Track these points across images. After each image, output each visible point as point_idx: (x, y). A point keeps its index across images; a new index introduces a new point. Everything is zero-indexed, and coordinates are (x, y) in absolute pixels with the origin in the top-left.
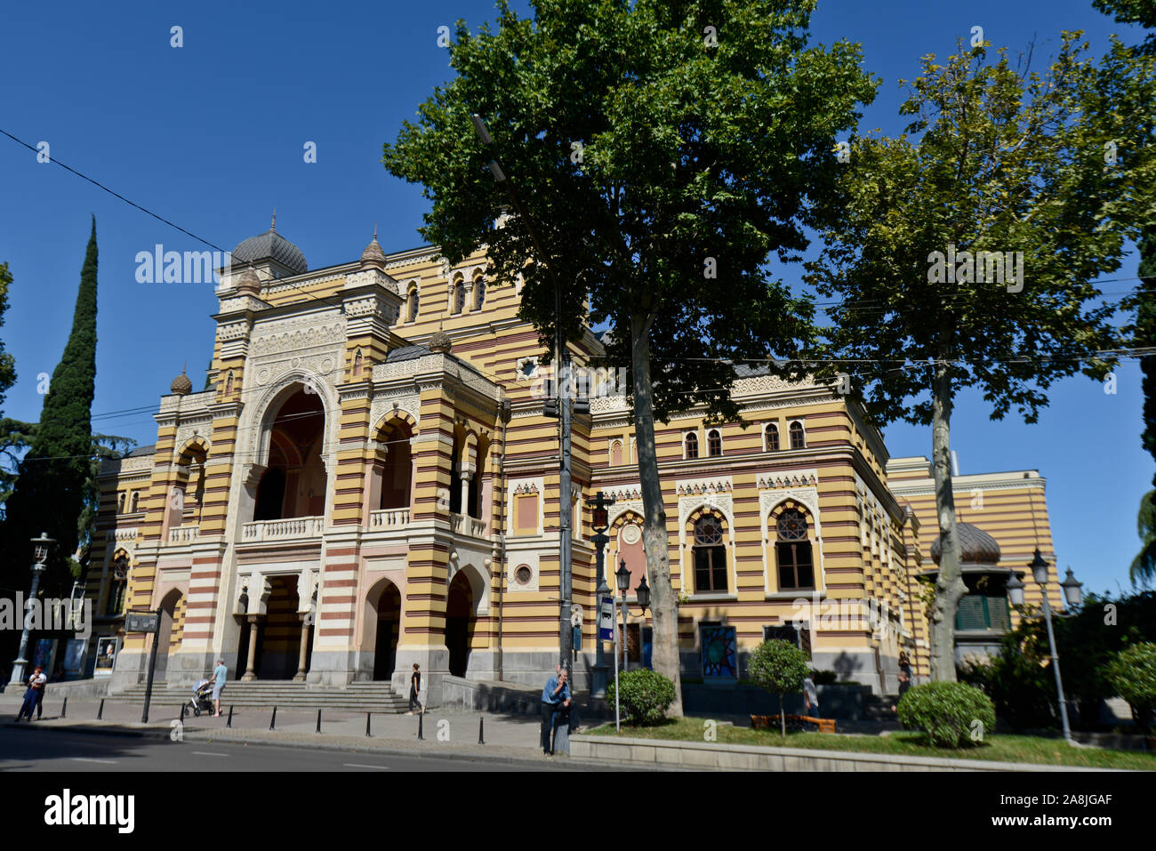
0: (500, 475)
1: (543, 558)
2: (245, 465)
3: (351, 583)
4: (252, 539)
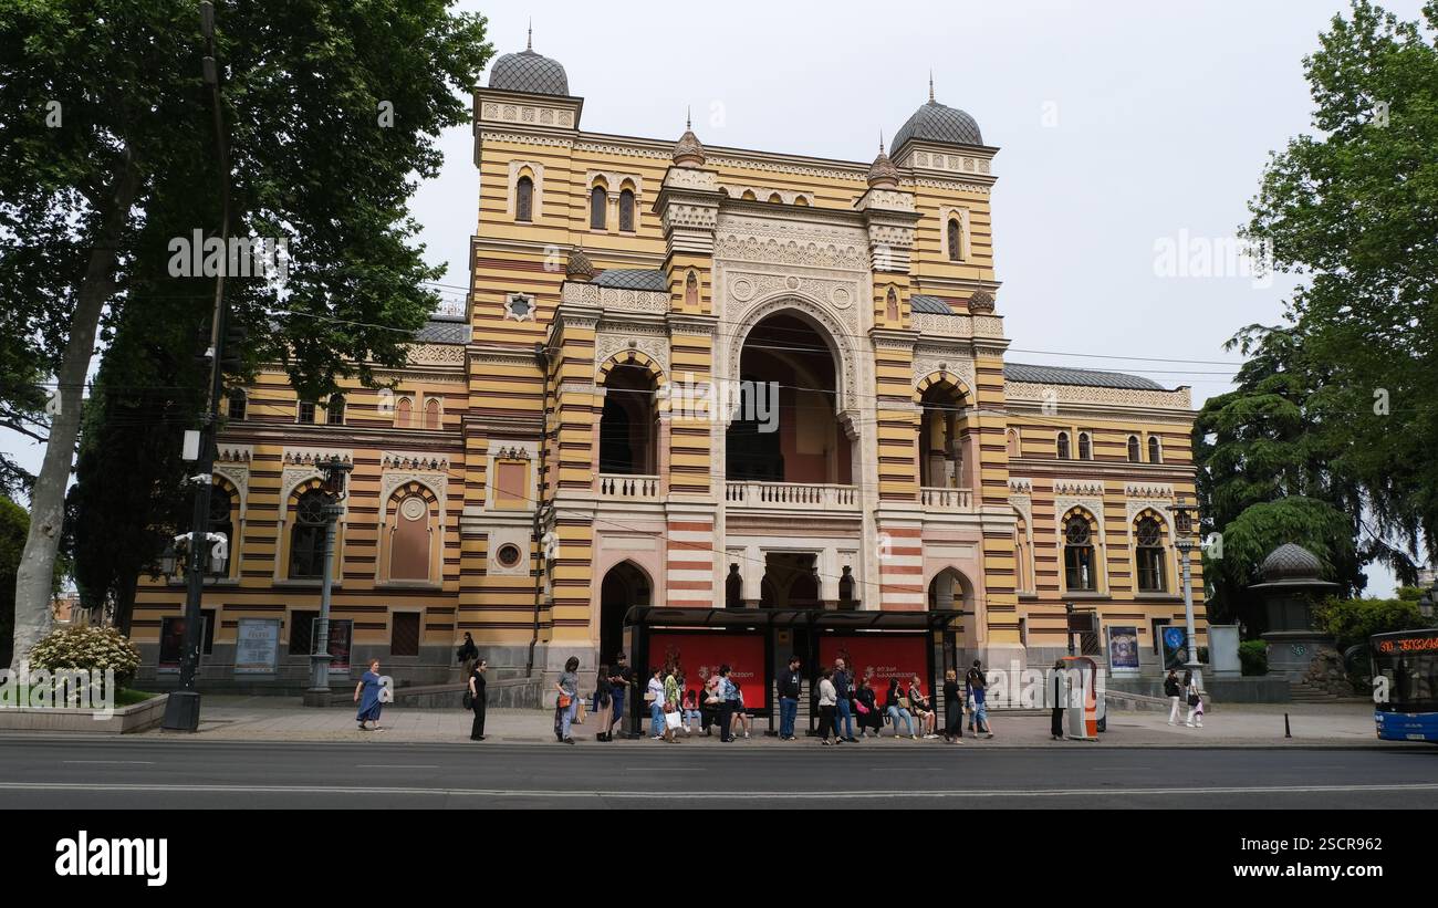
3: (918, 571)
4: (737, 503)
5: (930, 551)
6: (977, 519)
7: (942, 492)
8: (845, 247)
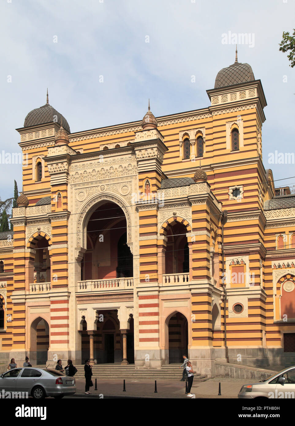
0: (222, 254)
1: (250, 300)
2: (76, 249)
3: (157, 314)
4: (85, 290)
5: (165, 304)
6: (187, 287)
7: (175, 276)
8: (126, 165)
